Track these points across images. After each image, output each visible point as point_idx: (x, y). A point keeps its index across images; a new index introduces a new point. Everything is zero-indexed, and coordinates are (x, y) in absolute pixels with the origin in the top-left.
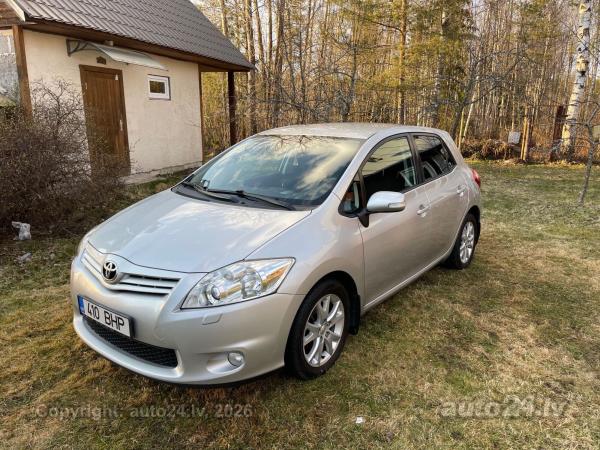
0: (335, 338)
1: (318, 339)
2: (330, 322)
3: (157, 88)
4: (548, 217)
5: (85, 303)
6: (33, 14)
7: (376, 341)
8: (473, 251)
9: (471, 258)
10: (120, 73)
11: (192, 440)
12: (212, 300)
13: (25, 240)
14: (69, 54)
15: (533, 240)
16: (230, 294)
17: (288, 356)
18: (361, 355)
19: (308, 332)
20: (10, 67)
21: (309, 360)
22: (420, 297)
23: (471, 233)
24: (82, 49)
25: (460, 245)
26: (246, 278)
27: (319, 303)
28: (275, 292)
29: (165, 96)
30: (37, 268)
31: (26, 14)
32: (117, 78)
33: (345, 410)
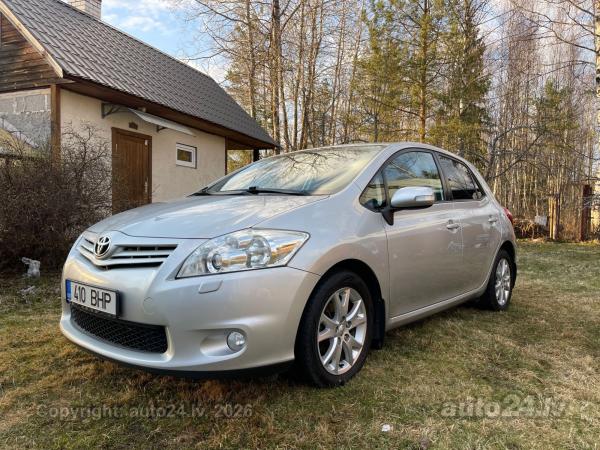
0: (356, 346)
1: (336, 339)
2: (349, 322)
3: (184, 156)
4: (590, 274)
5: (73, 285)
6: (71, 72)
7: (404, 360)
8: (510, 295)
9: (508, 302)
10: (149, 138)
11: (176, 440)
12: (213, 270)
13: (34, 277)
14: (103, 116)
15: (575, 291)
16: (233, 263)
17: (299, 347)
18: (386, 370)
19: (323, 327)
20: (44, 123)
21: (325, 362)
22: (453, 328)
23: (506, 272)
24: (115, 112)
25: (496, 284)
26: (252, 249)
27: (336, 294)
28: (286, 265)
29: (192, 164)
30: (39, 300)
31: (64, 72)
32: (146, 143)
33: (367, 417)
